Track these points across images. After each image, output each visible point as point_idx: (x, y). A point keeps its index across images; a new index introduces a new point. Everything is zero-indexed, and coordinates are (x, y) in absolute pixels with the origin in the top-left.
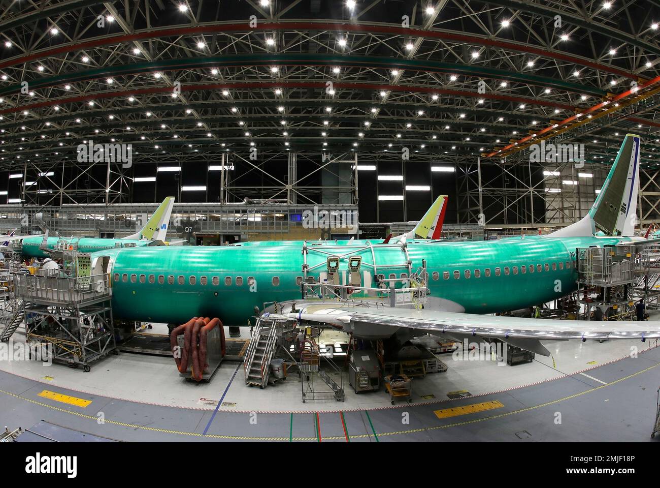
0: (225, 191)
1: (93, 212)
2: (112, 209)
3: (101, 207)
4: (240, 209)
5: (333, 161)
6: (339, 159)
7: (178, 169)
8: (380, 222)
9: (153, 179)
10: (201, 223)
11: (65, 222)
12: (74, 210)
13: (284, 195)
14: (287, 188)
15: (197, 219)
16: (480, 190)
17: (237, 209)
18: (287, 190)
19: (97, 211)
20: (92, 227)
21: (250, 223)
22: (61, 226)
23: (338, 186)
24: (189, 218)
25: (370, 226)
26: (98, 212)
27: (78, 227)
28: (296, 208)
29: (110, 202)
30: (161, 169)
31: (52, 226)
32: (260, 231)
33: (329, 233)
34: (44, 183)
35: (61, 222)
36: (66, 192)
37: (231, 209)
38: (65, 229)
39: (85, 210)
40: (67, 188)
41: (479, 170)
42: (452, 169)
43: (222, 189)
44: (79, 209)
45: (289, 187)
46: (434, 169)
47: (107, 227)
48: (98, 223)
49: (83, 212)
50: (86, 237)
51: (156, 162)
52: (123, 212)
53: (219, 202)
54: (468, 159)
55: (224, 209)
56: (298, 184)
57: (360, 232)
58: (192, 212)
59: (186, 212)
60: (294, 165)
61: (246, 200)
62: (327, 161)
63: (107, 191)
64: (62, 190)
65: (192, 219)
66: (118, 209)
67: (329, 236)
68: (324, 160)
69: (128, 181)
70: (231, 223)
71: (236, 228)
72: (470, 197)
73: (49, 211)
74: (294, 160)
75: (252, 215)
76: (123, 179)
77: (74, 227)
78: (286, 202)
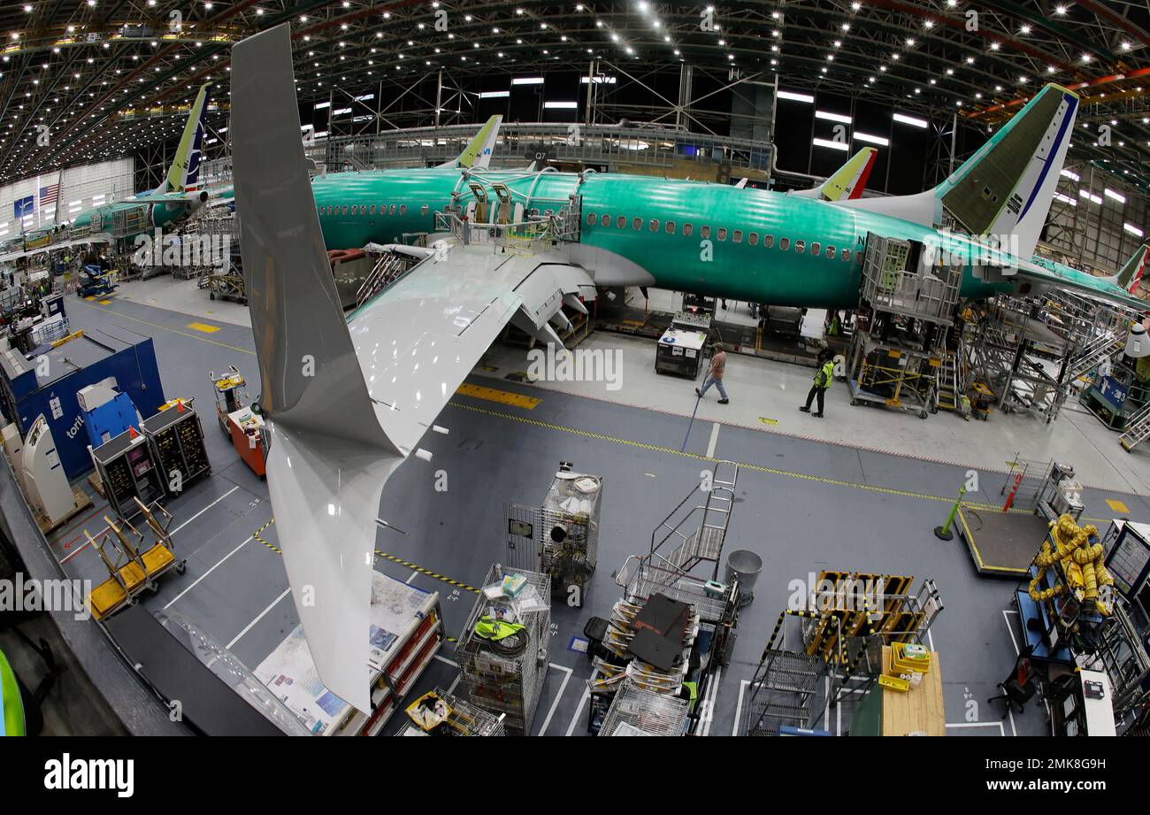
0: (592, 109)
1: (418, 137)
2: (443, 132)
3: (430, 131)
4: (611, 132)
5: (744, 81)
6: (753, 79)
7: (540, 81)
8: (811, 174)
9: (506, 94)
10: (558, 148)
11: (383, 151)
12: (394, 136)
13: (672, 120)
14: (676, 110)
15: (553, 143)
16: (952, 160)
17: (606, 132)
18: (676, 113)
19: (424, 135)
20: (417, 155)
21: (623, 151)
22: (377, 157)
23: (754, 115)
24: (543, 141)
25: (791, 176)
26: (425, 137)
27: (399, 156)
28: (685, 137)
29: (441, 124)
30: (517, 82)
31: (366, 158)
32: (634, 162)
33: (728, 176)
34: (358, 109)
35: (376, 153)
36: (386, 118)
37: (599, 132)
38: (382, 160)
39: (409, 136)
40: (384, 113)
41: (953, 132)
42: (923, 124)
43: (589, 106)
44: (401, 136)
45: (679, 109)
46: (897, 117)
47: (437, 154)
48: (425, 151)
49: (406, 138)
50: (409, 168)
51: (511, 73)
52: (456, 135)
53: (584, 122)
54: (944, 114)
55: (589, 132)
56: (692, 106)
57: (773, 182)
58: (547, 134)
59: (538, 134)
60: (689, 81)
61: (621, 123)
62: (735, 79)
63: (438, 111)
64: (379, 115)
65: (547, 143)
66: (451, 132)
67: (727, 179)
68: (731, 78)
69: (471, 98)
70: (597, 150)
71: (603, 157)
72: (939, 168)
73: (361, 141)
74: (689, 73)
75: (626, 141)
76: (462, 96)
77: (393, 156)
78: (674, 128)
